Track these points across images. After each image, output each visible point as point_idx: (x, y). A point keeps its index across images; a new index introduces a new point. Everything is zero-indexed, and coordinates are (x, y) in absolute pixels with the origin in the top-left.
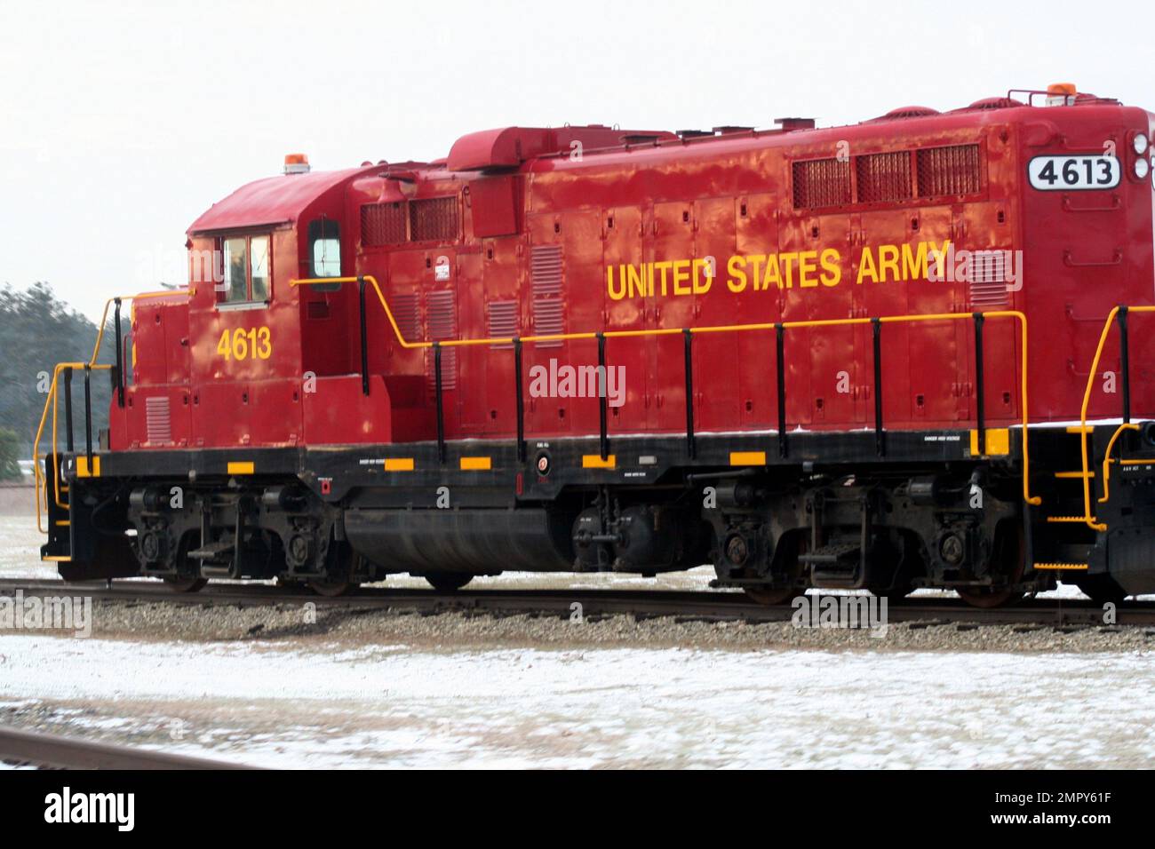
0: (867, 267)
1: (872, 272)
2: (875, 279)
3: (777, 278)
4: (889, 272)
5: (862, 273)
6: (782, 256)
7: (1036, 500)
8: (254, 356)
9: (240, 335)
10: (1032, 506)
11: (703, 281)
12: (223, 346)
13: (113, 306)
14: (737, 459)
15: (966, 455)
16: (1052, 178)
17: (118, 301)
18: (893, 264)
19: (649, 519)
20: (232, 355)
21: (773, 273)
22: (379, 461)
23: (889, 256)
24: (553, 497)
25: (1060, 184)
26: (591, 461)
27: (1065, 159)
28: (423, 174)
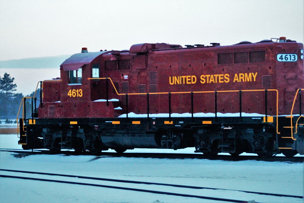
0: (236, 78)
1: (237, 79)
2: (238, 81)
3: (213, 80)
4: (242, 80)
5: (235, 80)
6: (215, 75)
7: (279, 133)
8: (78, 96)
9: (74, 91)
10: (278, 134)
11: (194, 81)
12: (70, 94)
13: (40, 83)
14: (204, 122)
15: (262, 122)
16: (282, 59)
17: (41, 82)
18: (243, 78)
19: (180, 136)
20: (72, 96)
21: (212, 79)
22: (110, 122)
23: (242, 76)
24: (156, 131)
25: (284, 60)
26: (166, 122)
27: (285, 55)
28: (121, 54)
